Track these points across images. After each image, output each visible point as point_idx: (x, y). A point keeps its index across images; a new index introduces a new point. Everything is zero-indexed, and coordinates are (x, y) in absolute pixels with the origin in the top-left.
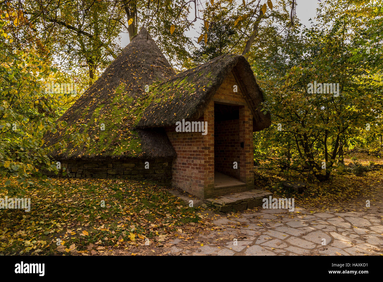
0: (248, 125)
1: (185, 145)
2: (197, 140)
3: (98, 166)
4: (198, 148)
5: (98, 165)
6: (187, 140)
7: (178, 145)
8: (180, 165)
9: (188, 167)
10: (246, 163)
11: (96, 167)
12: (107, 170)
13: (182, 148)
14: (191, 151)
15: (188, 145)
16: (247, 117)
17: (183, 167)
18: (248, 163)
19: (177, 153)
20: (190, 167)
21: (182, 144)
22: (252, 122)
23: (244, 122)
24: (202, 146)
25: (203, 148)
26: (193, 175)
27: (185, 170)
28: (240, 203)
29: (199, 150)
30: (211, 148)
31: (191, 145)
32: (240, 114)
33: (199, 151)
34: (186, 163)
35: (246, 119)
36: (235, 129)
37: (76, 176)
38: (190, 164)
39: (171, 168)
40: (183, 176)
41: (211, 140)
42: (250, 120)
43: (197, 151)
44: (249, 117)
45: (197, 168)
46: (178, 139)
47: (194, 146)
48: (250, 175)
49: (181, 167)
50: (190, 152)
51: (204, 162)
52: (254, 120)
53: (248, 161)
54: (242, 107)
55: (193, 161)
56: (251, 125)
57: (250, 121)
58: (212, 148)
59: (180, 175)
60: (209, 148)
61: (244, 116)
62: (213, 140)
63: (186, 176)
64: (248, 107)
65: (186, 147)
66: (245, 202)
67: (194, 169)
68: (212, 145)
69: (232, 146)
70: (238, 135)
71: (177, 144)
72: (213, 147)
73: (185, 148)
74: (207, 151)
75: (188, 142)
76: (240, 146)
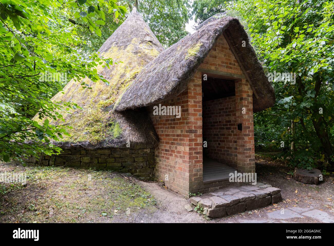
0: (246, 102)
1: (168, 128)
2: (181, 121)
3: (70, 153)
4: (182, 131)
5: (71, 151)
6: (170, 122)
7: (161, 128)
8: (163, 152)
9: (171, 155)
10: (245, 150)
11: (69, 154)
12: (81, 157)
13: (165, 131)
14: (174, 135)
15: (171, 128)
16: (245, 92)
17: (166, 154)
18: (247, 150)
19: (160, 137)
20: (174, 155)
21: (165, 126)
22: (252, 98)
23: (242, 99)
24: (187, 129)
25: (187, 132)
26: (177, 166)
27: (168, 159)
28: (236, 204)
29: (183, 133)
30: (198, 131)
31: (174, 128)
32: (236, 90)
33: (183, 135)
34: (169, 150)
35: (245, 96)
36: (230, 108)
37: (49, 163)
38: (173, 151)
39: (154, 155)
40: (166, 165)
41: (198, 122)
42: (248, 96)
43: (181, 135)
44: (248, 92)
45: (181, 157)
46: (161, 121)
47: (177, 128)
48: (250, 164)
49: (164, 154)
50: (174, 137)
51: (188, 149)
52: (254, 96)
53: (248, 147)
54: (239, 80)
55: (176, 148)
56: (251, 103)
57: (250, 98)
58: (200, 132)
59: (163, 164)
60: (195, 132)
61: (241, 91)
62: (201, 121)
63: (169, 165)
64: (246, 80)
65: (169, 130)
66: (243, 203)
67: (178, 157)
68: (199, 127)
69: (227, 128)
70: (235, 115)
71: (160, 126)
72: (201, 130)
73: (168, 132)
74: (193, 135)
75: (171, 124)
76: (237, 128)
